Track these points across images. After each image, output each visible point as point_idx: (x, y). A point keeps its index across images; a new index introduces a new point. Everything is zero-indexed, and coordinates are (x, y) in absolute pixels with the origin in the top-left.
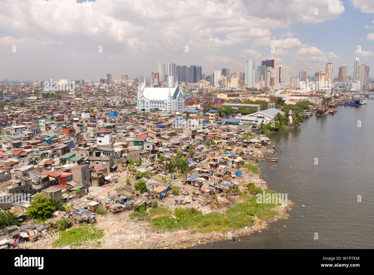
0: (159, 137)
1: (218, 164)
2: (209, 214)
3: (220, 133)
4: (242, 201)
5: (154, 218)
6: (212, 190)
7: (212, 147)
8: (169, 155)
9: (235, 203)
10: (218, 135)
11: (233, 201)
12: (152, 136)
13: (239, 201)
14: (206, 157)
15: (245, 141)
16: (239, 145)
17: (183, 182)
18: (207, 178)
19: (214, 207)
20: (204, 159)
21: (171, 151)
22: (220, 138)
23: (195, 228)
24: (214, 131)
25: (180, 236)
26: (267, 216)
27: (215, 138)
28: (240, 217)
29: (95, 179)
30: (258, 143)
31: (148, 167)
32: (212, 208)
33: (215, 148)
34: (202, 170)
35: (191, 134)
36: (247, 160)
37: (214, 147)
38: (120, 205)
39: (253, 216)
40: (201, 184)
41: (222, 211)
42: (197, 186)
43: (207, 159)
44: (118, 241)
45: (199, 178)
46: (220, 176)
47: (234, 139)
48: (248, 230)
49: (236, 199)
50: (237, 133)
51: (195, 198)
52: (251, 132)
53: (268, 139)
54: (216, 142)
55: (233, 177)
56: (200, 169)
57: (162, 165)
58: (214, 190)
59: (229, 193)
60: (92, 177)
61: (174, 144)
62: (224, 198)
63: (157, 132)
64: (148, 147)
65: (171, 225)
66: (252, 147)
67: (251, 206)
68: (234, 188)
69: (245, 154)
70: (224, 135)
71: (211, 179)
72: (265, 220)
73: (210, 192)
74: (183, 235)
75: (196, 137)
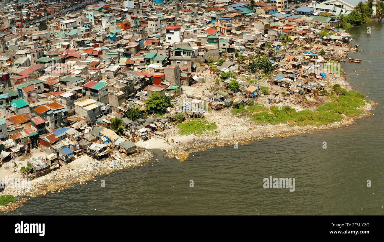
0: (229, 33)
1: (300, 64)
2: (302, 111)
3: (295, 26)
4: (330, 101)
5: (254, 114)
6: (301, 90)
7: (289, 45)
8: (246, 53)
9: (324, 103)
10: (293, 30)
11: (321, 101)
12: (222, 31)
13: (327, 101)
14: (285, 56)
15: (325, 37)
16: (318, 42)
17: (269, 82)
18: (293, 79)
19: (305, 105)
20: (283, 58)
21: (247, 49)
22: (296, 34)
23: (293, 123)
24: (287, 25)
25: (281, 128)
26: (353, 114)
27: (290, 33)
28: (330, 114)
29: (185, 79)
30: (339, 40)
31: (230, 67)
32: (304, 106)
33: (292, 46)
34: (286, 71)
35: (264, 29)
36: (328, 60)
37: (292, 44)
38: (220, 103)
39: (341, 113)
40: (288, 85)
41: (313, 109)
42: (284, 87)
43: (286, 59)
44: (231, 131)
45: (285, 79)
46: (305, 77)
47: (311, 35)
48: (337, 125)
49: (323, 99)
50: (314, 28)
51: (286, 98)
52: (329, 26)
53: (349, 36)
54: (292, 38)
55: (318, 79)
56: (284, 70)
57: (244, 65)
58: (303, 91)
59: (316, 94)
60: (182, 77)
61: (249, 41)
62: (312, 98)
63: (228, 27)
64: (224, 45)
65: (271, 120)
66: (332, 44)
67: (338, 105)
68: (321, 89)
69: (327, 54)
70: (300, 29)
71: (297, 80)
72: (352, 117)
73: (299, 92)
74: (283, 127)
75: (269, 32)
